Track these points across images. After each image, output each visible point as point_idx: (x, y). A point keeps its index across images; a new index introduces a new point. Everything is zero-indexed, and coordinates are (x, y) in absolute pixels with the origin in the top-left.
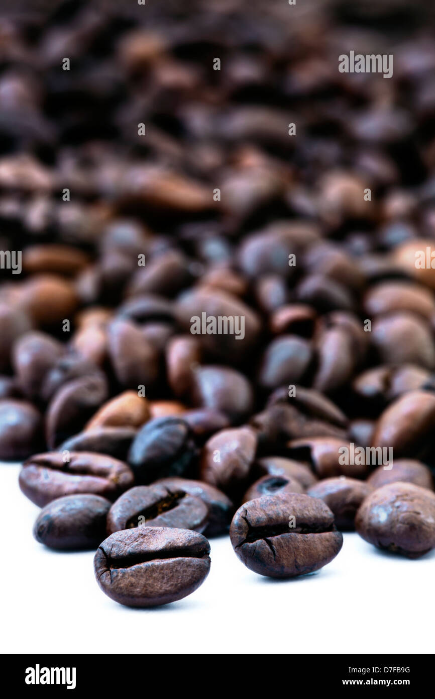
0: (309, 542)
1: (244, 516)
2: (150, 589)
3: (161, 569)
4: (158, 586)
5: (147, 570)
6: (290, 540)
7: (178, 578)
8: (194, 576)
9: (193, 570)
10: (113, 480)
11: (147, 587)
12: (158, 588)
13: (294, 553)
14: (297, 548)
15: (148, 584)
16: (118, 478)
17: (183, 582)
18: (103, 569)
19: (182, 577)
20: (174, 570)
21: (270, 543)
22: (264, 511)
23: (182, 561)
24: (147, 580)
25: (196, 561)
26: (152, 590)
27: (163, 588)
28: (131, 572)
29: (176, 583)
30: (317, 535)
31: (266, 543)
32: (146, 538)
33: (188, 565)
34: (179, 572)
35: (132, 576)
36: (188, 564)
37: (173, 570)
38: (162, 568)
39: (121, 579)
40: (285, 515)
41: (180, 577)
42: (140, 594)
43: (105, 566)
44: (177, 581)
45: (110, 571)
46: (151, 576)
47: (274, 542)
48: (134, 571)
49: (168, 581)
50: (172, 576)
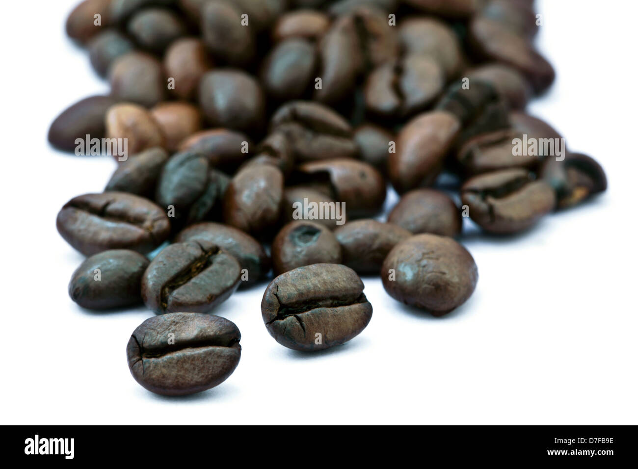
0: (340, 316)
1: (276, 293)
2: (181, 380)
3: (192, 360)
4: (189, 378)
5: (178, 361)
6: (320, 316)
7: (209, 370)
8: (225, 367)
9: (223, 361)
10: (147, 229)
11: (178, 379)
12: (189, 379)
13: (324, 330)
14: (327, 324)
15: (179, 375)
16: (152, 226)
17: (213, 373)
18: (135, 359)
19: (213, 368)
20: (205, 361)
21: (299, 319)
22: (295, 286)
23: (213, 351)
24: (178, 371)
25: (226, 350)
26: (183, 381)
27: (194, 380)
28: (162, 363)
29: (207, 374)
30: (347, 308)
31: (296, 320)
32: (178, 325)
33: (219, 356)
34: (210, 363)
35: (164, 367)
36: (219, 354)
37: (203, 361)
38: (193, 358)
39: (154, 370)
40: (316, 288)
41: (211, 368)
42: (171, 386)
43: (138, 355)
44: (208, 372)
45: (143, 361)
46: (183, 367)
47: (304, 319)
48: (166, 362)
49: (199, 373)
50: (204, 367)
